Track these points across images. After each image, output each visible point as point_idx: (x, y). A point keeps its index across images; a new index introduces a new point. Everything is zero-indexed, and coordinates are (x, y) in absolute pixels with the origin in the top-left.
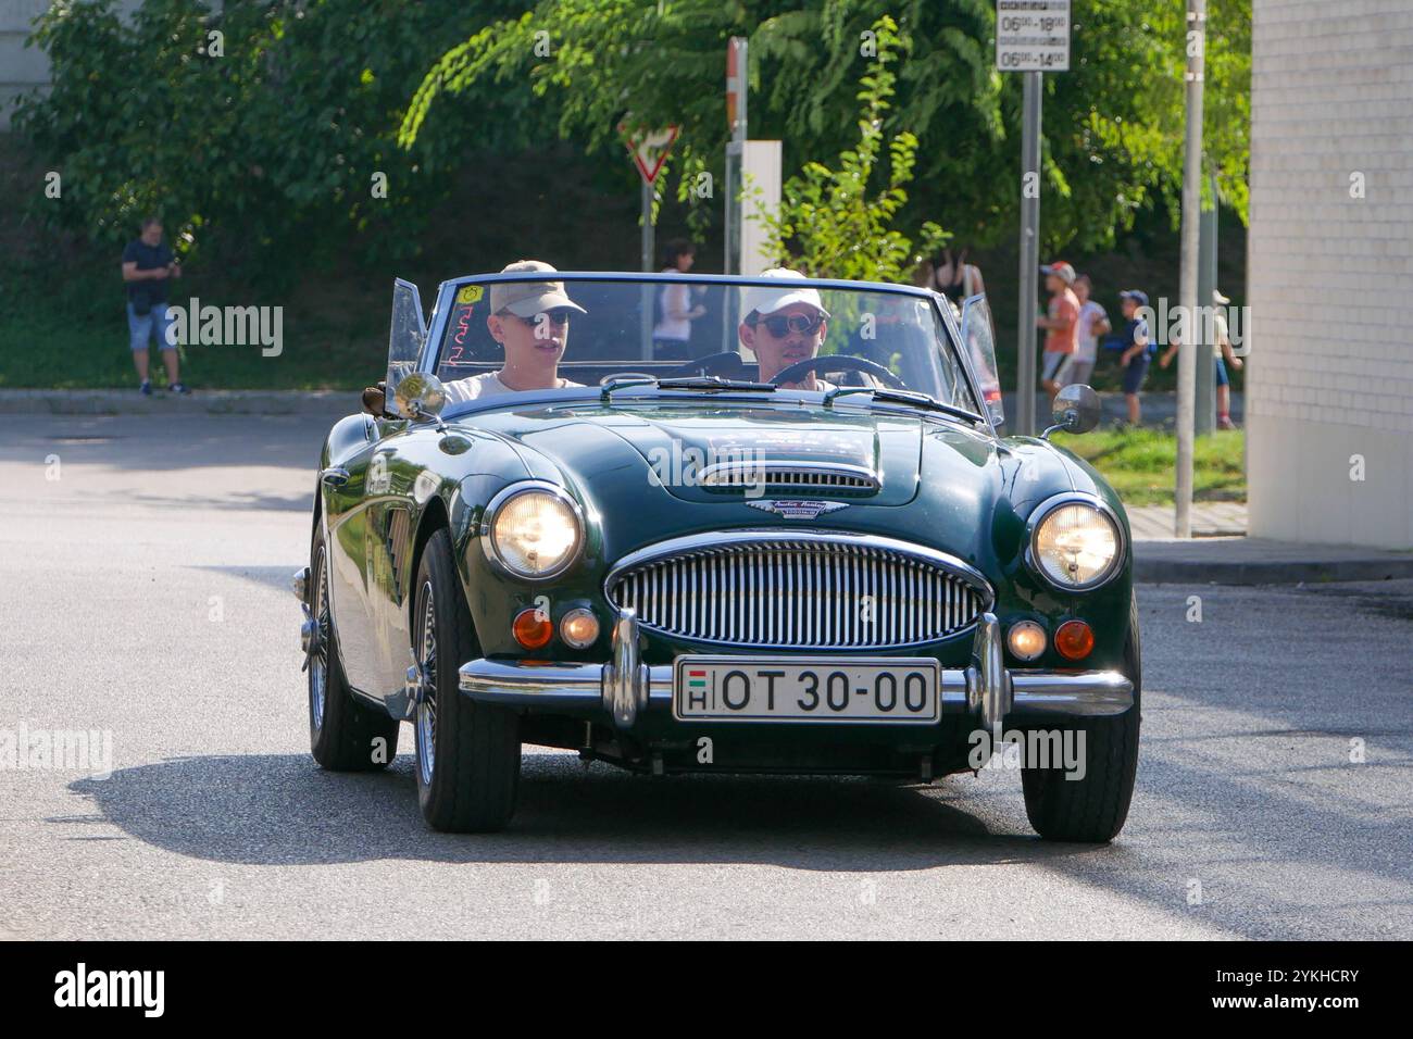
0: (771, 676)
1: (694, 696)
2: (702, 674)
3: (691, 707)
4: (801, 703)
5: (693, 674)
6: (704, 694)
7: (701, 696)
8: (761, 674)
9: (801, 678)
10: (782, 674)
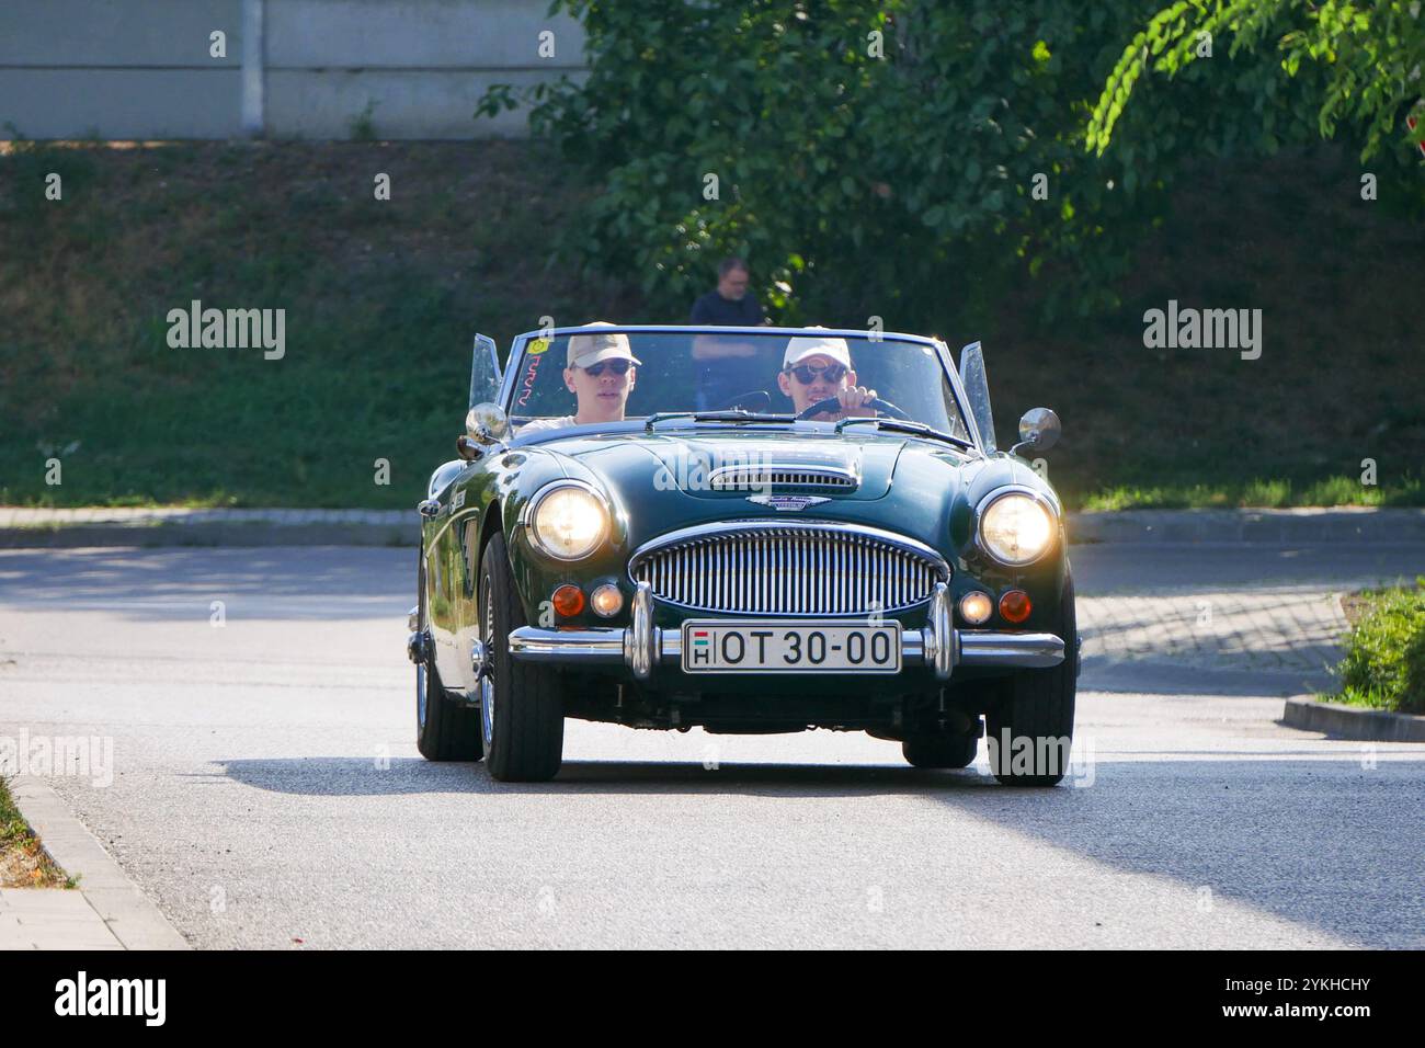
0: (762, 636)
1: (699, 653)
2: (705, 634)
3: (696, 662)
4: (786, 658)
5: (697, 634)
6: (707, 651)
7: (704, 653)
8: (753, 634)
9: (787, 638)
10: (771, 634)
